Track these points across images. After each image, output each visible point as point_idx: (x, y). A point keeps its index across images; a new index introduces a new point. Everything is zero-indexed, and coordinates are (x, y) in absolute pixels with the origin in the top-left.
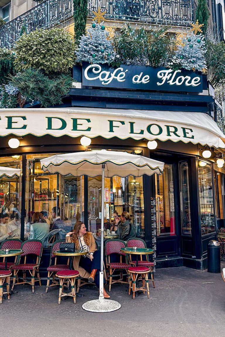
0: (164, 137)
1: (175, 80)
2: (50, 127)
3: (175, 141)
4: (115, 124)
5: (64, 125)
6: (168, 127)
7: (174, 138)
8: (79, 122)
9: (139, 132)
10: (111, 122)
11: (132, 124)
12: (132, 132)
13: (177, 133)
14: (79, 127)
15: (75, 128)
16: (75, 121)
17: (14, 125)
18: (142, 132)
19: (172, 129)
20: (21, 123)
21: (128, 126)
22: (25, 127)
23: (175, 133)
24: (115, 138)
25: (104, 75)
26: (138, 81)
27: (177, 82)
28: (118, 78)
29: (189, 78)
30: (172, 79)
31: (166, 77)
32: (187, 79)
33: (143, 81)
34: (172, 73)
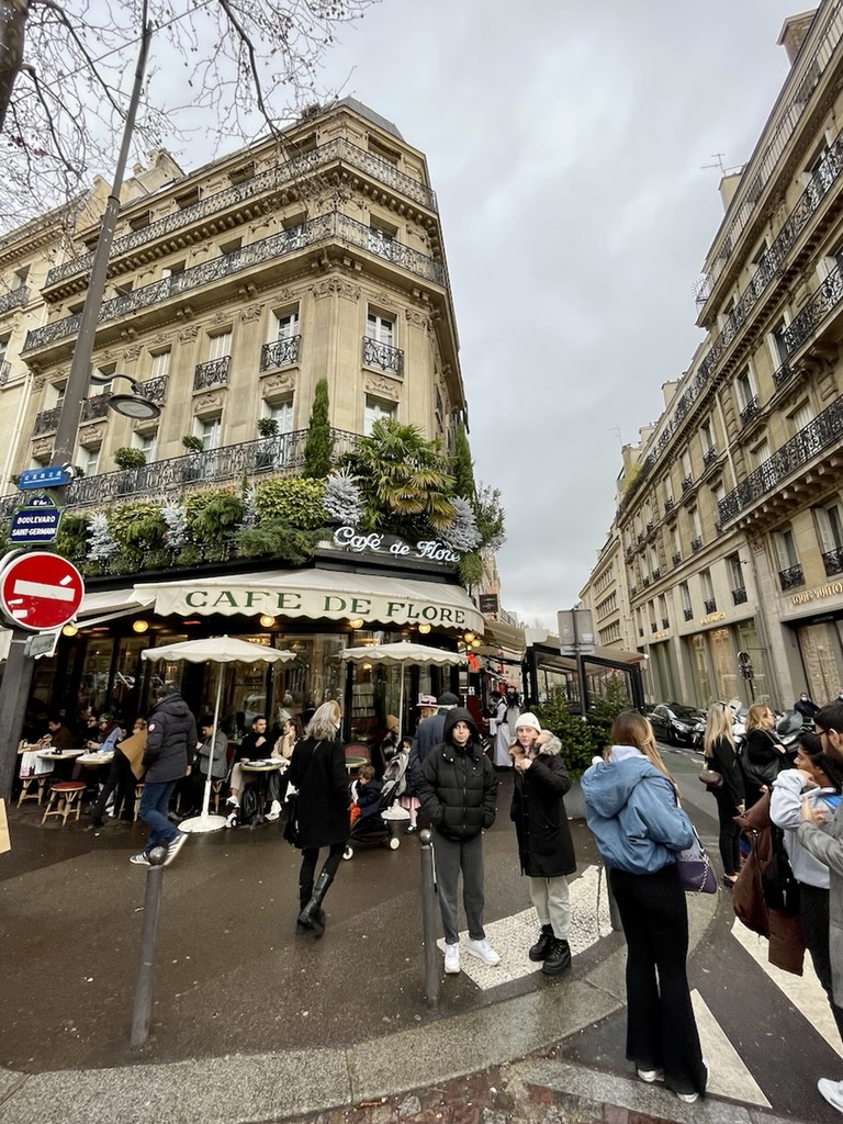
0: (436, 623)
1: (435, 554)
2: (327, 609)
3: (447, 626)
4: (394, 607)
5: (343, 607)
6: (443, 610)
7: (447, 624)
8: (357, 603)
10: (391, 605)
11: (411, 606)
12: (409, 615)
14: (358, 609)
15: (354, 610)
16: (355, 601)
17: (285, 604)
18: (418, 616)
19: (446, 613)
20: (295, 601)
21: (407, 607)
22: (298, 607)
23: (448, 617)
25: (357, 540)
26: (396, 552)
27: (437, 556)
28: (372, 546)
29: (449, 553)
30: (432, 552)
31: (426, 549)
32: (447, 553)
33: (402, 552)
34: (433, 546)
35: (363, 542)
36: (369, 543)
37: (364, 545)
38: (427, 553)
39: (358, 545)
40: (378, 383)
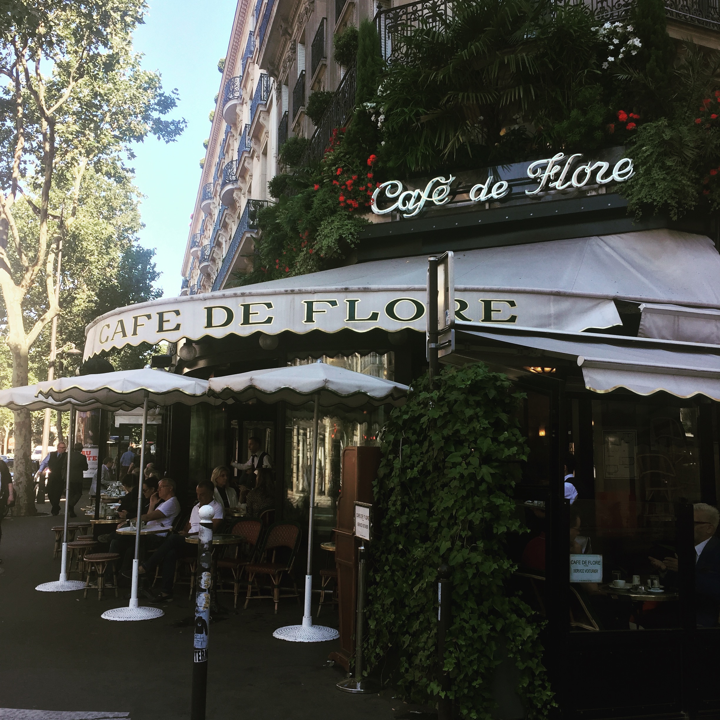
1: (568, 178)
5: (230, 318)
17: (165, 326)
22: (178, 327)
25: (408, 198)
26: (483, 197)
27: (574, 182)
28: (435, 198)
29: (605, 165)
30: (562, 176)
31: (547, 174)
32: (599, 168)
33: (494, 194)
34: (562, 164)
35: (419, 198)
36: (430, 196)
37: (421, 203)
38: (549, 180)
39: (410, 206)
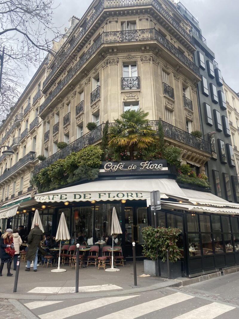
2: (75, 198)
4: (101, 195)
5: (80, 197)
6: (127, 194)
7: (131, 198)
8: (86, 195)
9: (113, 197)
10: (100, 194)
11: (109, 194)
12: (109, 197)
13: (132, 196)
14: (86, 197)
15: (85, 198)
16: (85, 195)
17: (62, 198)
18: (114, 197)
19: (130, 194)
20: (65, 197)
21: (108, 195)
22: (66, 199)
24: (101, 201)
25: (113, 167)
26: (131, 169)
27: (150, 167)
29: (157, 165)
30: (148, 166)
31: (145, 165)
32: (156, 165)
33: (133, 168)
34: (148, 163)
35: (116, 167)
36: (119, 167)
38: (145, 167)
39: (114, 169)
40: (128, 96)
